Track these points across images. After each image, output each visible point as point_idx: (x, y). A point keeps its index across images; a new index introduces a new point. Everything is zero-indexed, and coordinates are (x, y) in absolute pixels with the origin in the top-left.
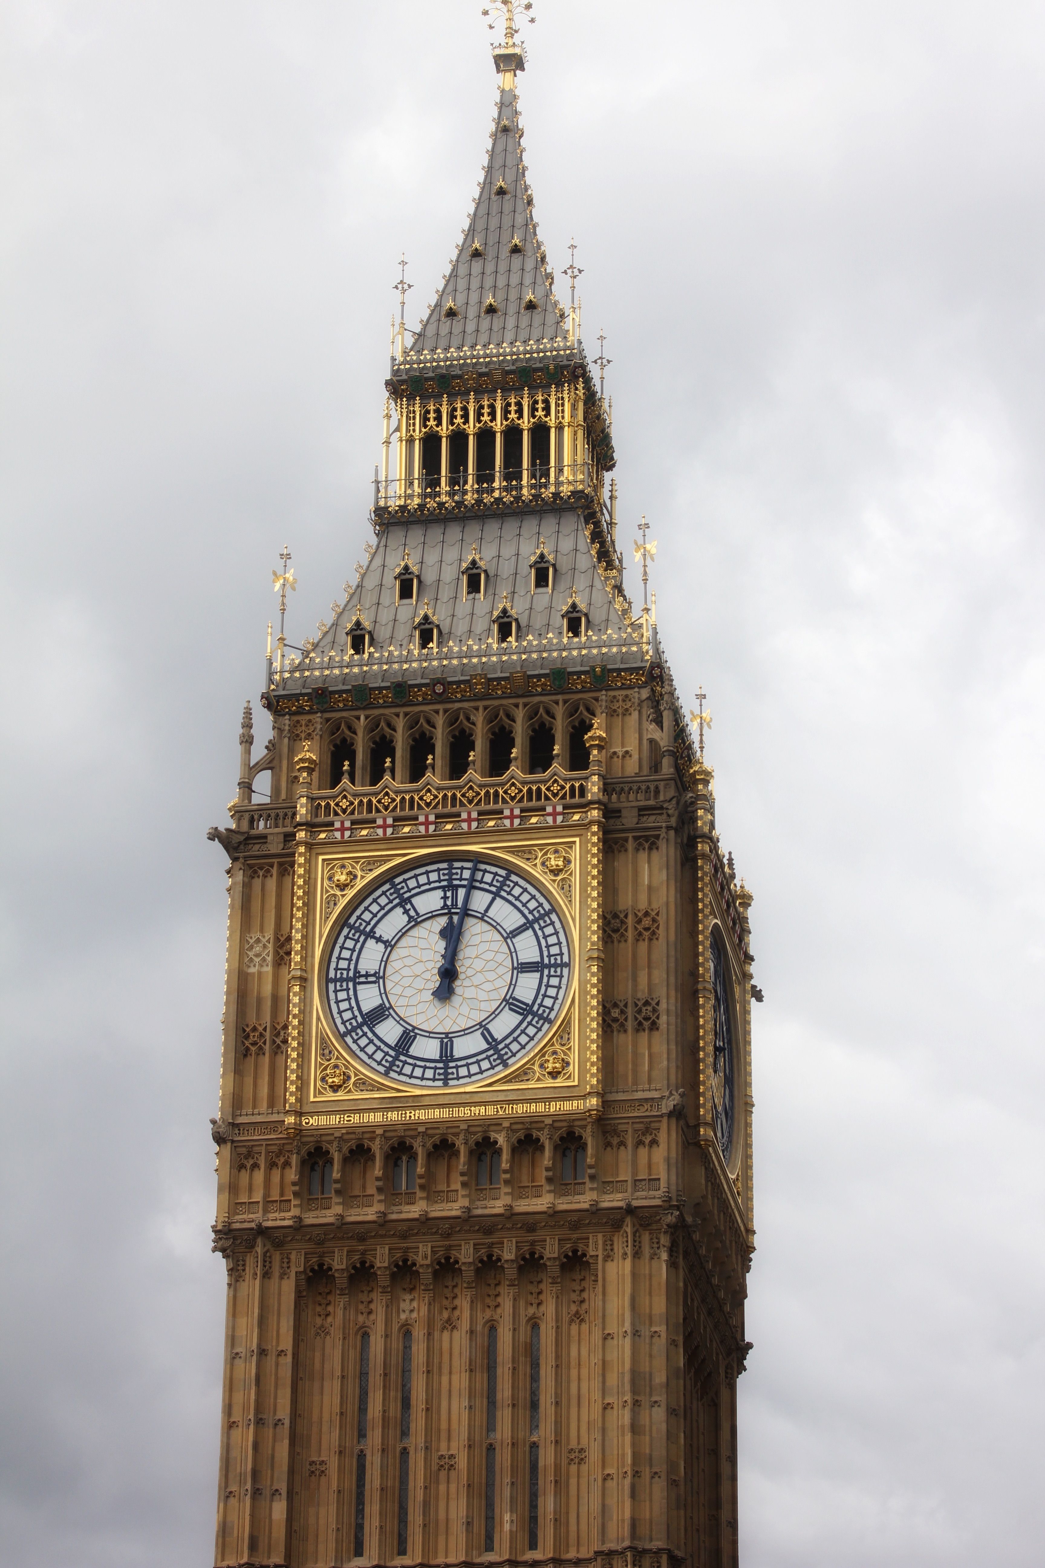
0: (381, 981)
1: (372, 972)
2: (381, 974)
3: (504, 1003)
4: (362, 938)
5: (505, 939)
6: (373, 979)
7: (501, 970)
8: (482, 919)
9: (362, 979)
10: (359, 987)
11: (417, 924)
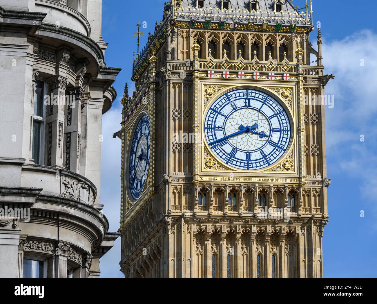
0: (224, 130)
1: (221, 126)
2: (224, 128)
3: (268, 142)
4: (216, 114)
6: (221, 129)
9: (217, 129)
10: (216, 131)
11: (236, 110)
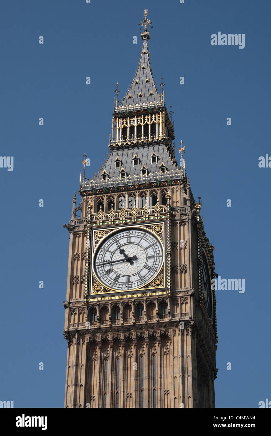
5: (144, 250)
7: (143, 258)
8: (138, 245)
